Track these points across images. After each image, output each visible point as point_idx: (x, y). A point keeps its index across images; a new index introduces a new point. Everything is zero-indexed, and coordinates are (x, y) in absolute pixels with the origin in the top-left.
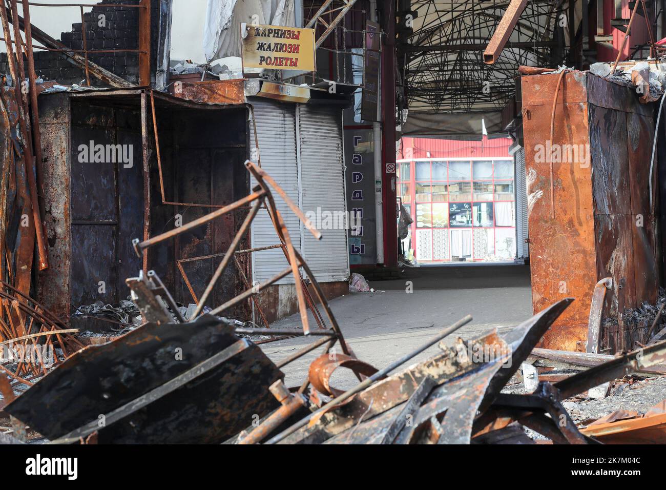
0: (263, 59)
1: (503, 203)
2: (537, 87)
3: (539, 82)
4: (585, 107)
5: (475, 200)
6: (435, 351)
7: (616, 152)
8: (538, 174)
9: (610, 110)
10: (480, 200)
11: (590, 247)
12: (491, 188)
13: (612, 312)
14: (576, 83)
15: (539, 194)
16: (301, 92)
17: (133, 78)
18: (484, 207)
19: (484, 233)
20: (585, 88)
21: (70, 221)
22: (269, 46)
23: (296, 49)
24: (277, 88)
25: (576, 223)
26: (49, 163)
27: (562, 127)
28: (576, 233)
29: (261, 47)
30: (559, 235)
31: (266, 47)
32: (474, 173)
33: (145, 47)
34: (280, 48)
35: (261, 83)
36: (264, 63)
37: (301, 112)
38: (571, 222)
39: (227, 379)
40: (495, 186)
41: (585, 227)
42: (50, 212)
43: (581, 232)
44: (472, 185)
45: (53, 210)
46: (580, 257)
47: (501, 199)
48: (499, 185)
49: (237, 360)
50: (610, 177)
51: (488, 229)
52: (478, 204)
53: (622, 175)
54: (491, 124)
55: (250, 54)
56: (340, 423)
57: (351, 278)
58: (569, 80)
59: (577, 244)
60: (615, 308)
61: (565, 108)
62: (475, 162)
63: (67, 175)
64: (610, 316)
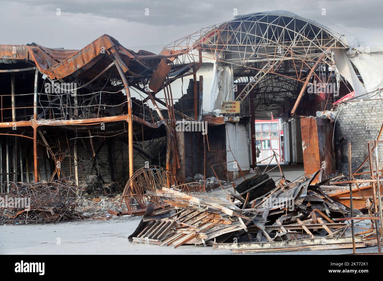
0: (227, 110)
1: (274, 140)
2: (304, 121)
3: (305, 120)
4: (316, 126)
5: (263, 139)
6: (300, 178)
7: (324, 136)
8: (305, 142)
9: (322, 126)
10: (265, 139)
11: (318, 159)
12: (269, 134)
13: (324, 176)
14: (314, 120)
15: (306, 147)
16: (237, 119)
17: (192, 117)
18: (266, 142)
19: (267, 152)
20: (316, 121)
21: (184, 156)
22: (228, 107)
23: (235, 107)
24: (232, 119)
25: (315, 154)
26: (179, 141)
27: (311, 131)
28: (315, 157)
29: (226, 107)
30: (311, 157)
31: (227, 107)
32: (262, 128)
33: (196, 108)
34: (231, 107)
35: (229, 118)
36: (227, 111)
37: (237, 124)
38: (314, 154)
39: (267, 184)
40: (271, 133)
41: (317, 155)
42: (179, 154)
43: (316, 156)
44: (261, 132)
45: (180, 153)
46: (316, 162)
47: (273, 139)
48: (272, 133)
49: (269, 181)
50: (323, 142)
51: (268, 151)
52: (264, 141)
53: (326, 142)
54: (274, 114)
55: (223, 109)
56: (285, 190)
57: (250, 169)
58: (312, 119)
59: (315, 159)
60: (325, 175)
61: (311, 126)
62: (262, 124)
63: (183, 144)
64: (324, 177)
